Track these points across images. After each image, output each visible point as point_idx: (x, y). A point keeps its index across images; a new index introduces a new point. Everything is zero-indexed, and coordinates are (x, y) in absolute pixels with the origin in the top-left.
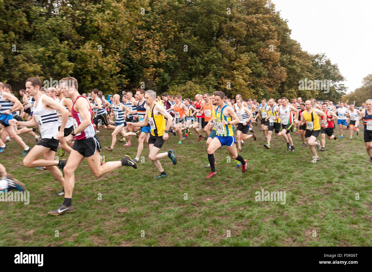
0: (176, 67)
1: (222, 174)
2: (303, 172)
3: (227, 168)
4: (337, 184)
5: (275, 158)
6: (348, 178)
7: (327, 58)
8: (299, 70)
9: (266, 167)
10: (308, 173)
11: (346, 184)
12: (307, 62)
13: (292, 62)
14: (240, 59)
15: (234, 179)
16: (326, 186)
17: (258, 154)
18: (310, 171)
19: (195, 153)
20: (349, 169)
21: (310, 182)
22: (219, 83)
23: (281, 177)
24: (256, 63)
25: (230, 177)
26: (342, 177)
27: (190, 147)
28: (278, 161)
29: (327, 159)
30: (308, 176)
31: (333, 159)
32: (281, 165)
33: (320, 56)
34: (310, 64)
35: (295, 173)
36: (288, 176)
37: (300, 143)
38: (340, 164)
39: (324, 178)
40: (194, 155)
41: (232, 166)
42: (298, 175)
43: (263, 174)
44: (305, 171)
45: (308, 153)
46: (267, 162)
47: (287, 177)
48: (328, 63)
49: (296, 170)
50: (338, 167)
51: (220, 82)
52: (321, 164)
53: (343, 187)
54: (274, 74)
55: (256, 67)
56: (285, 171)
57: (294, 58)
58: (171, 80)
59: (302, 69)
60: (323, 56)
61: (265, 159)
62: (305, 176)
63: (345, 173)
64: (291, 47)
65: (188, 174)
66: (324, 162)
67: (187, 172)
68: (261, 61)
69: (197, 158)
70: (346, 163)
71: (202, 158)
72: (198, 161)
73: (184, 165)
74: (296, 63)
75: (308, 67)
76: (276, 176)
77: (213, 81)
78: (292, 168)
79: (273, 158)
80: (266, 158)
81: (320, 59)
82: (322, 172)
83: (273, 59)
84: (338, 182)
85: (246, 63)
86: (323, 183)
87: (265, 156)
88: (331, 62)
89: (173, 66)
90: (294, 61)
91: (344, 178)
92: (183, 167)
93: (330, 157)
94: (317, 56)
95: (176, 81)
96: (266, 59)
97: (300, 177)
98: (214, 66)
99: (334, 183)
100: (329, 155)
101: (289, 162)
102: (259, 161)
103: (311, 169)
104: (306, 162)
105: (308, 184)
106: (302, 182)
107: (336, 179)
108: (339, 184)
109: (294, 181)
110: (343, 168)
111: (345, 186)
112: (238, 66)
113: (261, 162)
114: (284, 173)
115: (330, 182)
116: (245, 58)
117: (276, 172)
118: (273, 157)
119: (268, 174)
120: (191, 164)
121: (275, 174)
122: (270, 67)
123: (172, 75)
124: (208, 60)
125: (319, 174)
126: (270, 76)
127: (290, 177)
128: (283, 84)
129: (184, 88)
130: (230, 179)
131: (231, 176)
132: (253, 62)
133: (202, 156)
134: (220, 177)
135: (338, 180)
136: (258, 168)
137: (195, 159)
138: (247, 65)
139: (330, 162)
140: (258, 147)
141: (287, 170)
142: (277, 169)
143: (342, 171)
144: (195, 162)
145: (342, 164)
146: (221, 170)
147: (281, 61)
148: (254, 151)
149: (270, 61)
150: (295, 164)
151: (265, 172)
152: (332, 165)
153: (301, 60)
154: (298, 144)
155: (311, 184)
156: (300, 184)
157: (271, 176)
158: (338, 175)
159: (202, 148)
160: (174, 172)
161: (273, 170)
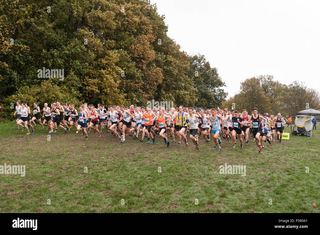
0: (28, 63)
1: (86, 201)
2: (181, 192)
3: (92, 194)
4: (218, 204)
5: (151, 178)
6: (229, 197)
7: (206, 61)
8: (176, 72)
9: (140, 189)
10: (187, 194)
11: (227, 204)
12: (185, 63)
13: (168, 63)
14: (109, 56)
15: (101, 208)
16: (207, 208)
17: (131, 174)
18: (189, 191)
19: (51, 176)
20: (230, 186)
21: (190, 205)
22: (83, 85)
23: (157, 201)
24: (129, 62)
25: (96, 206)
26: (223, 196)
27: (44, 168)
28: (154, 181)
29: (208, 175)
30: (187, 197)
31: (214, 175)
32: (158, 186)
33: (199, 58)
34: (188, 66)
35: (173, 195)
36: (166, 199)
37: (178, 158)
38: (220, 180)
39: (205, 198)
40: (50, 179)
41: (99, 191)
42: (176, 197)
43: (136, 198)
44: (184, 191)
45: (188, 169)
46: (141, 184)
47: (164, 200)
48: (207, 65)
49: (175, 190)
50: (220, 185)
51: (85, 83)
52: (201, 182)
53: (224, 208)
54: (149, 75)
55: (129, 68)
56: (162, 193)
57: (170, 58)
58: (20, 80)
59: (179, 71)
60: (202, 58)
61: (139, 180)
62: (184, 197)
63: (225, 190)
64: (167, 46)
65: (41, 206)
66: (205, 179)
67: (39, 203)
68: (133, 59)
69: (55, 183)
70: (226, 179)
71: (60, 183)
72: (55, 187)
73: (36, 193)
74: (172, 64)
75: (185, 69)
76: (152, 200)
77: (76, 81)
78: (170, 188)
79: (148, 178)
80: (141, 178)
81: (199, 61)
82: (202, 191)
83: (148, 57)
84: (219, 202)
85: (116, 61)
86: (204, 204)
87: (139, 176)
88: (210, 65)
89: (24, 61)
90: (171, 62)
91: (226, 197)
92: (35, 196)
93: (211, 173)
94: (195, 58)
95: (27, 80)
96: (139, 58)
97: (178, 200)
98: (78, 62)
99: (215, 204)
100: (210, 170)
101: (166, 181)
102: (132, 182)
103: (191, 188)
104: (185, 180)
105: (187, 208)
106: (181, 205)
107: (217, 199)
108: (220, 204)
109: (172, 204)
110: (223, 185)
111: (226, 206)
112: (107, 64)
113: (135, 184)
114: (161, 195)
115: (211, 203)
116: (114, 55)
117: (152, 196)
118: (149, 176)
119: (143, 199)
120: (45, 192)
121: (151, 198)
122: (144, 68)
123: (21, 73)
124: (69, 54)
125: (199, 194)
126: (144, 79)
127: (167, 199)
128: (159, 86)
129: (38, 90)
130: (96, 208)
131: (98, 204)
132: (124, 60)
133: (60, 180)
134: (83, 207)
135: (219, 200)
136: (131, 192)
137: (51, 184)
138: (117, 64)
139: (210, 179)
140: (131, 165)
141: (165, 192)
142: (153, 191)
143: (223, 188)
144: (51, 189)
145: (223, 180)
146: (85, 198)
147: (157, 61)
148: (126, 170)
149: (144, 60)
150: (173, 183)
151: (139, 197)
152: (213, 182)
153: (178, 61)
154: (177, 159)
155: (191, 206)
156: (179, 207)
157: (146, 200)
158: (219, 193)
159: (62, 168)
160: (21, 204)
161: (149, 192)
